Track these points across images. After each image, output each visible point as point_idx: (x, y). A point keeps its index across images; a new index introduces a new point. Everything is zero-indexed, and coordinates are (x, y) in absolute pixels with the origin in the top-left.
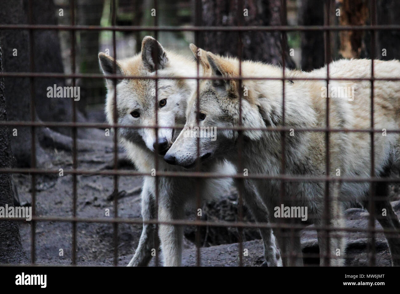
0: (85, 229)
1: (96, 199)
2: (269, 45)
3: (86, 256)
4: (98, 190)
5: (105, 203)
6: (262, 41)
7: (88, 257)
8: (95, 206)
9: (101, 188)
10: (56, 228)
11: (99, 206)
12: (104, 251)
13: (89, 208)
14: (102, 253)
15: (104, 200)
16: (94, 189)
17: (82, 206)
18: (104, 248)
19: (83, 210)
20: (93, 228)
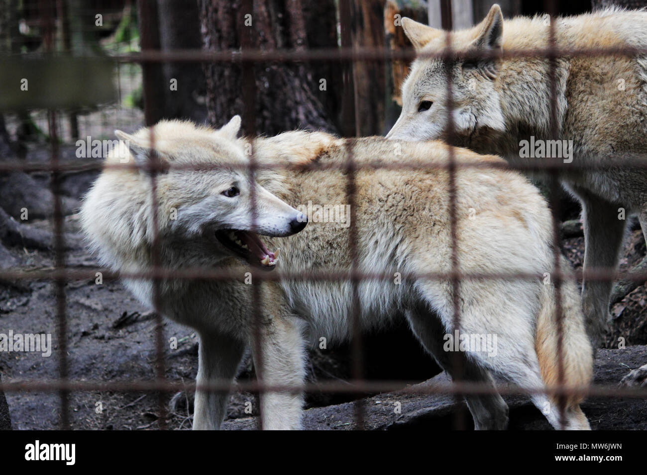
0: (86, 375)
1: (96, 327)
2: (293, 88)
3: (92, 418)
4: (95, 310)
5: (111, 333)
6: (285, 84)
7: (95, 419)
8: (96, 338)
9: (99, 307)
10: (42, 374)
11: (102, 338)
12: (117, 408)
13: (87, 340)
14: (114, 412)
15: (108, 329)
16: (89, 308)
17: (77, 338)
18: (116, 405)
19: (78, 344)
20: (98, 373)
